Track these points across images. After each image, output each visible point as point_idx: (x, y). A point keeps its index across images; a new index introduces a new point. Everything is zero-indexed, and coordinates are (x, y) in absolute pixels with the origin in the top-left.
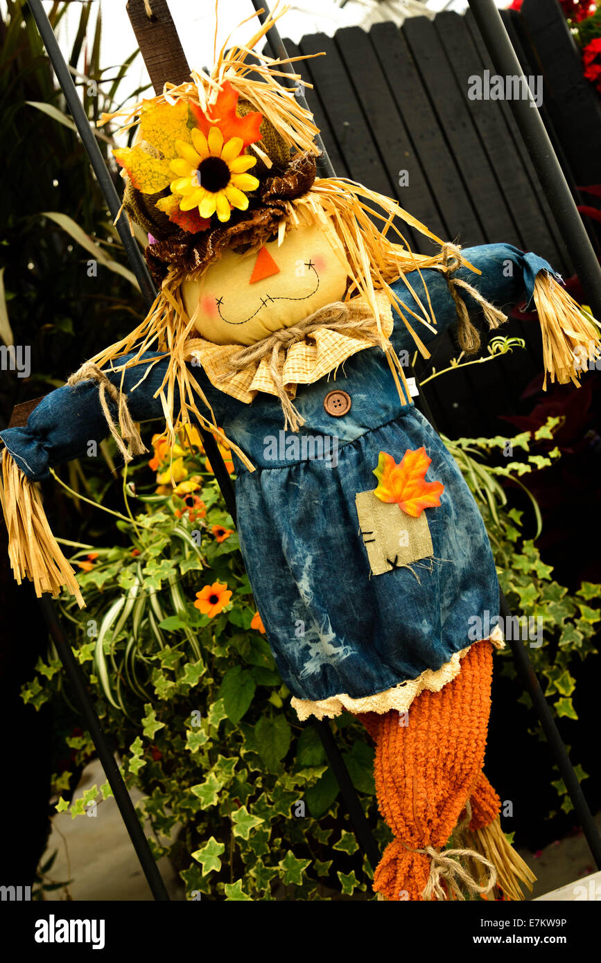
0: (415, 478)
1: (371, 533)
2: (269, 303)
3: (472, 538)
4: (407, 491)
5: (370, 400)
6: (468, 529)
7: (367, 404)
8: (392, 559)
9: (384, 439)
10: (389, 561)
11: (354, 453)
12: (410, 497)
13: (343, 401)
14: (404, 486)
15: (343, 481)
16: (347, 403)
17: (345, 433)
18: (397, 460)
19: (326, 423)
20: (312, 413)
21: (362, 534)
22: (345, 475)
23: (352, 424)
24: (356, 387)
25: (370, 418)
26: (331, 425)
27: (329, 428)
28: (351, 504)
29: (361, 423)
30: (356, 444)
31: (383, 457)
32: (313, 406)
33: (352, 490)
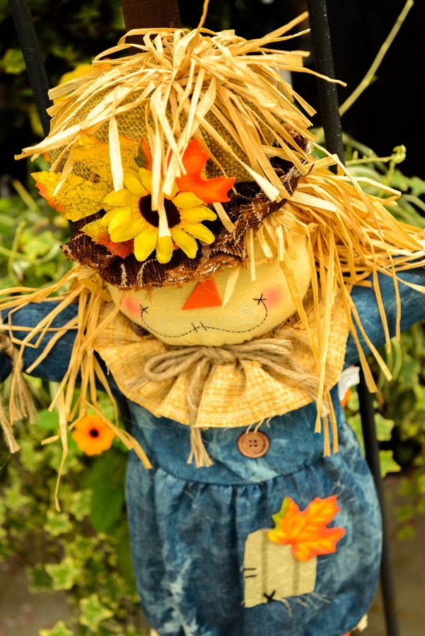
0: (315, 525)
1: (254, 569)
2: (201, 330)
3: (362, 558)
4: (304, 535)
5: (291, 446)
6: (361, 551)
7: (285, 451)
8: (269, 593)
9: (295, 484)
10: (265, 595)
11: (257, 495)
12: (305, 540)
13: (260, 442)
14: (302, 530)
15: (238, 520)
16: (264, 446)
17: (253, 474)
18: (302, 507)
19: (235, 459)
20: (223, 444)
21: (244, 570)
22: (242, 515)
23: (264, 465)
24: (280, 430)
25: (285, 464)
26: (241, 463)
27: (238, 464)
28: (240, 542)
29: (274, 467)
30: (263, 486)
31: (288, 503)
32: (226, 438)
33: (245, 530)
